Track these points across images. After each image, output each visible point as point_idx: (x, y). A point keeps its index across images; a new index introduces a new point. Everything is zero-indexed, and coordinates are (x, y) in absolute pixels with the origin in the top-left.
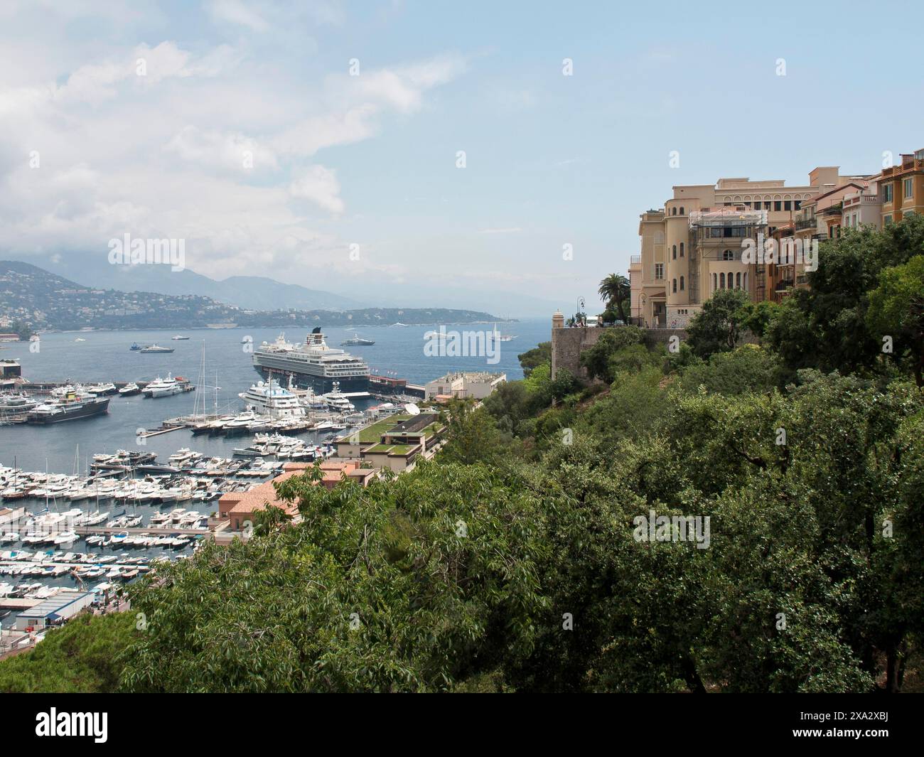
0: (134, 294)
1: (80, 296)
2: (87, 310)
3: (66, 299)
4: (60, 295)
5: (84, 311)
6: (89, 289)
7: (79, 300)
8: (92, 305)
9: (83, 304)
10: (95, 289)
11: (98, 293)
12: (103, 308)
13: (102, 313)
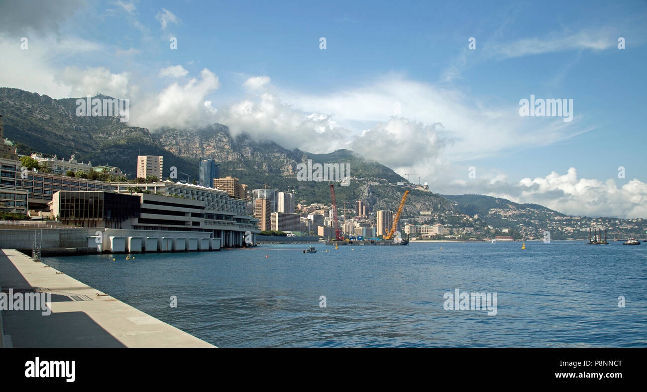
0: (599, 219)
1: (566, 220)
2: (569, 229)
3: (557, 222)
4: (554, 220)
5: (567, 229)
6: (571, 216)
7: (565, 223)
8: (572, 226)
9: (567, 225)
10: (575, 217)
11: (576, 218)
12: (579, 227)
13: (578, 230)
